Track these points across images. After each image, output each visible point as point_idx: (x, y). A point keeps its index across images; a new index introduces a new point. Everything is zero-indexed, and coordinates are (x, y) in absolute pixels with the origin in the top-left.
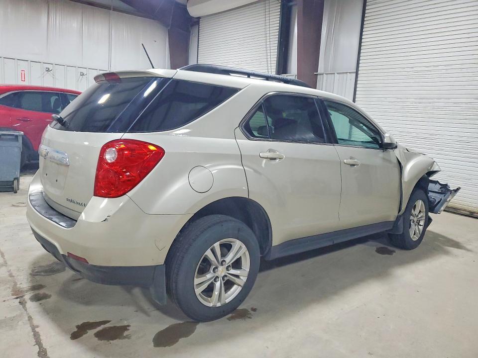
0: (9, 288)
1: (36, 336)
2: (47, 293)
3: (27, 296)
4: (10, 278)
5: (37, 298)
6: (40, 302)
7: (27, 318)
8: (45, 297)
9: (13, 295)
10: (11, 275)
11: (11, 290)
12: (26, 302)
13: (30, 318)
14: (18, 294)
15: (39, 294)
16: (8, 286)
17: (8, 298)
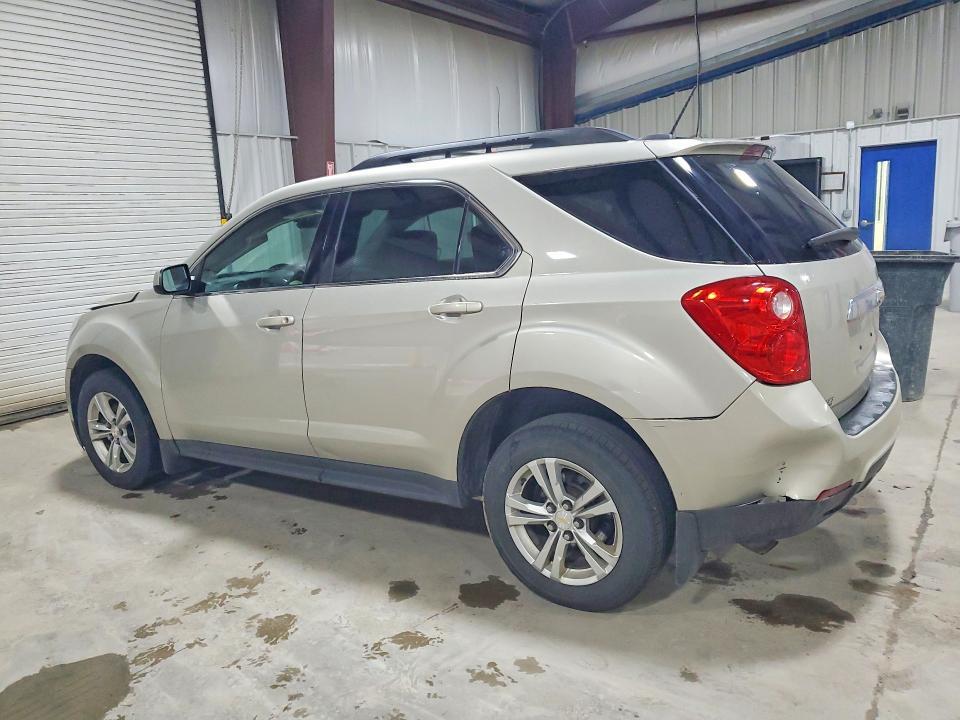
0: (915, 611)
1: (921, 530)
2: (859, 570)
3: (894, 580)
4: (900, 631)
5: (882, 570)
6: (883, 562)
7: (919, 552)
8: (865, 566)
9: (916, 594)
10: (893, 638)
11: (915, 604)
12: (904, 571)
13: (915, 550)
14: (906, 592)
15: (873, 574)
16: (914, 615)
17: (928, 592)
